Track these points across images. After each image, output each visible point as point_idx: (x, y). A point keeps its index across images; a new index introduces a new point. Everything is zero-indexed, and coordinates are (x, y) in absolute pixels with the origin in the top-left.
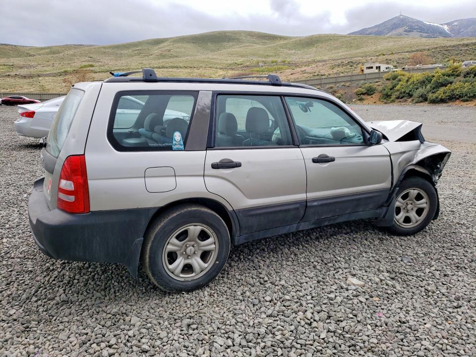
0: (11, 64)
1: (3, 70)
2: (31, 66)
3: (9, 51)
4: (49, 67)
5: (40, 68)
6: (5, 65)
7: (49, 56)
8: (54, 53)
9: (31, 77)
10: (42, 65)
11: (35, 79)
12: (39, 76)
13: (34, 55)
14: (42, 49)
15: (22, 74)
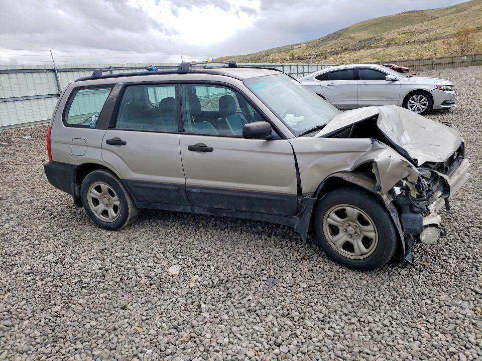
0: (413, 31)
1: (404, 38)
2: (431, 30)
3: (414, 18)
4: (450, 28)
5: (440, 30)
6: (407, 33)
7: (452, 16)
8: (459, 11)
9: (428, 41)
10: (443, 27)
11: (431, 43)
12: (436, 39)
13: (438, 18)
14: (447, 9)
15: (421, 39)
